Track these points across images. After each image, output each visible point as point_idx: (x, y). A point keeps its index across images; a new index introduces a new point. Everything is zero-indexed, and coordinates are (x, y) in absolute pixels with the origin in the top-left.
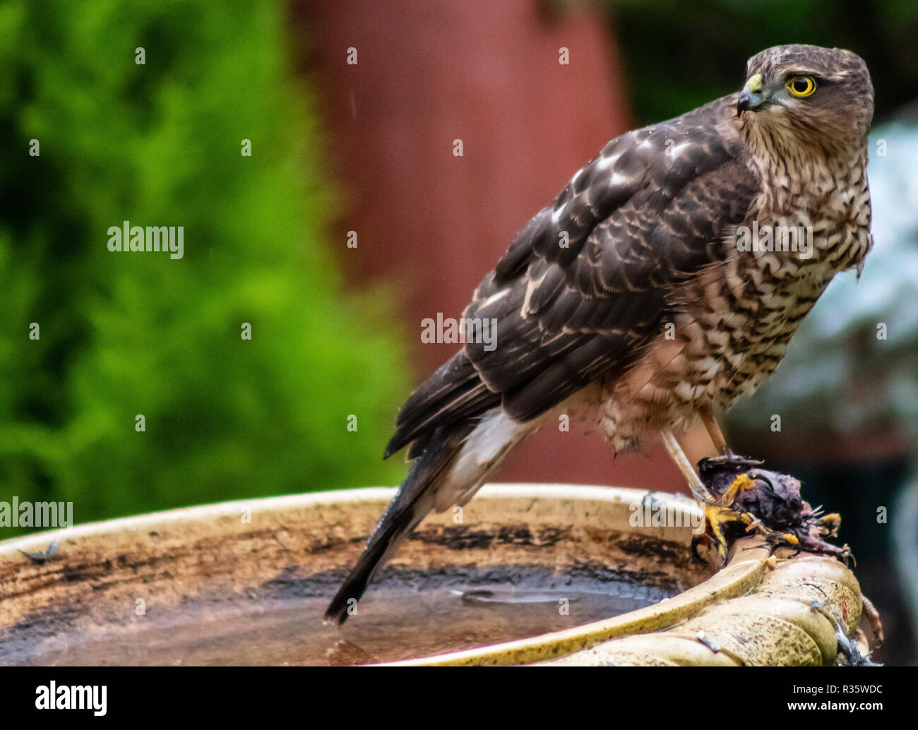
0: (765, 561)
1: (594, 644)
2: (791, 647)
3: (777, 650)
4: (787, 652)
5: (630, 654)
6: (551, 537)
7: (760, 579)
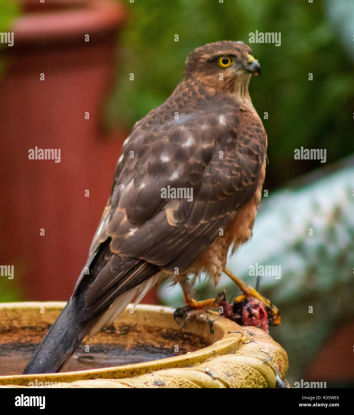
0: (240, 339)
1: (152, 371)
2: (253, 381)
3: (246, 381)
4: (251, 383)
5: (170, 376)
6: (125, 330)
7: (237, 348)
